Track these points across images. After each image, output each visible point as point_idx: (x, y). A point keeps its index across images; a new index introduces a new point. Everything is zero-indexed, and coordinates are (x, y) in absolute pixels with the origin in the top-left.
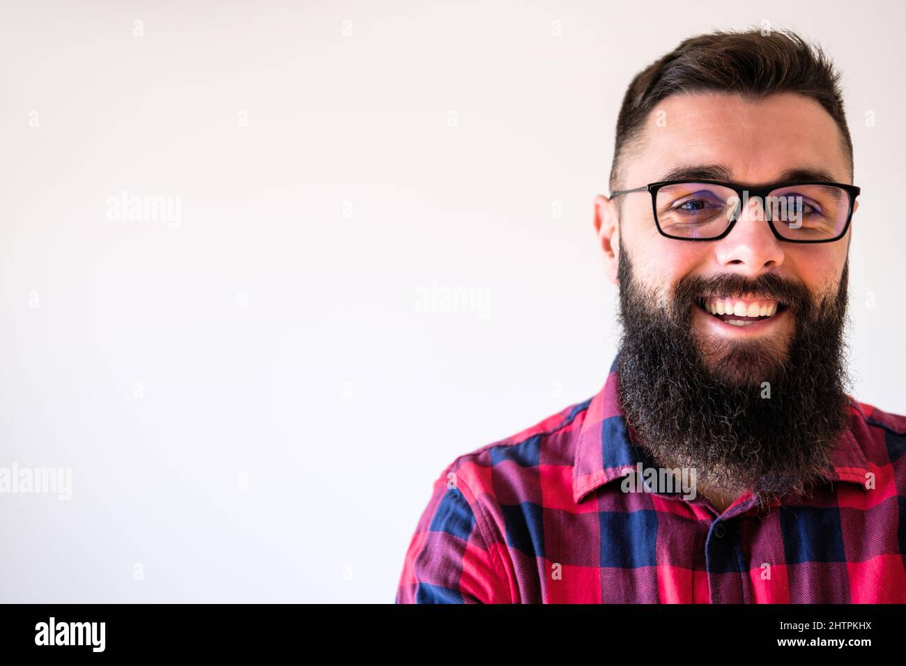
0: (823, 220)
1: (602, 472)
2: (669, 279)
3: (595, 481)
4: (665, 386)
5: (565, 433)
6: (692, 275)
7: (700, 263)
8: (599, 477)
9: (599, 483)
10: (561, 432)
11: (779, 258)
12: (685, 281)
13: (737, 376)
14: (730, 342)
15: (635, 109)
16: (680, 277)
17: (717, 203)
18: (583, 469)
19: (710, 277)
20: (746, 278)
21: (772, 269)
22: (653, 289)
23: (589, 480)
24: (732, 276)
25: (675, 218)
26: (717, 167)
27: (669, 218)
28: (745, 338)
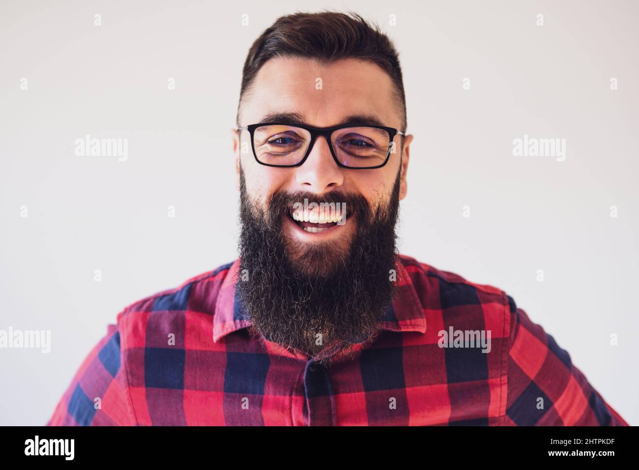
0: (374, 150)
1: (232, 322)
2: (266, 192)
3: (227, 329)
4: (259, 274)
5: (209, 282)
6: (281, 191)
7: (287, 181)
8: (231, 326)
9: (230, 330)
10: (206, 281)
11: (339, 181)
12: (276, 195)
13: (311, 270)
14: (307, 244)
15: (250, 66)
16: (273, 192)
17: (298, 139)
18: (221, 317)
19: (293, 192)
20: (316, 196)
21: (335, 188)
22: (256, 200)
23: (223, 326)
24: (307, 193)
25: (269, 148)
26: (295, 114)
27: (266, 147)
28: (316, 241)
